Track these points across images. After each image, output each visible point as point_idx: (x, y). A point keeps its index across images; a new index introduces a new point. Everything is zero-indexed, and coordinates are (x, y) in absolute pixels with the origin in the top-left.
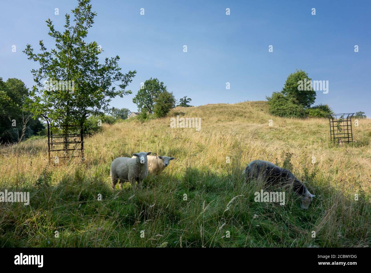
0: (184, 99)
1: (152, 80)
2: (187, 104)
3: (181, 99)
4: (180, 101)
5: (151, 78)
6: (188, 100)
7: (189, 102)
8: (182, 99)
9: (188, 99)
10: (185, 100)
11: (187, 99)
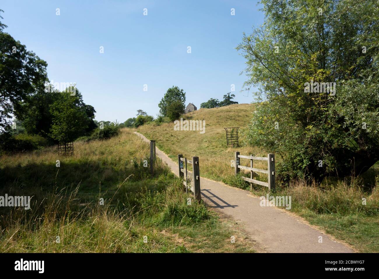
0: (227, 95)
1: (174, 87)
2: (231, 100)
3: (224, 96)
4: (224, 98)
5: (173, 87)
6: (232, 97)
7: (232, 98)
8: (226, 95)
9: (232, 95)
10: (229, 96)
11: (230, 95)
